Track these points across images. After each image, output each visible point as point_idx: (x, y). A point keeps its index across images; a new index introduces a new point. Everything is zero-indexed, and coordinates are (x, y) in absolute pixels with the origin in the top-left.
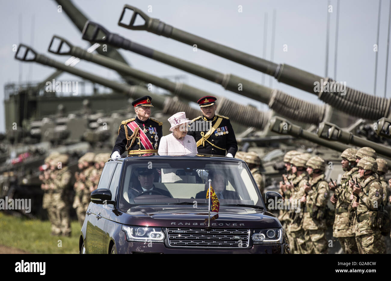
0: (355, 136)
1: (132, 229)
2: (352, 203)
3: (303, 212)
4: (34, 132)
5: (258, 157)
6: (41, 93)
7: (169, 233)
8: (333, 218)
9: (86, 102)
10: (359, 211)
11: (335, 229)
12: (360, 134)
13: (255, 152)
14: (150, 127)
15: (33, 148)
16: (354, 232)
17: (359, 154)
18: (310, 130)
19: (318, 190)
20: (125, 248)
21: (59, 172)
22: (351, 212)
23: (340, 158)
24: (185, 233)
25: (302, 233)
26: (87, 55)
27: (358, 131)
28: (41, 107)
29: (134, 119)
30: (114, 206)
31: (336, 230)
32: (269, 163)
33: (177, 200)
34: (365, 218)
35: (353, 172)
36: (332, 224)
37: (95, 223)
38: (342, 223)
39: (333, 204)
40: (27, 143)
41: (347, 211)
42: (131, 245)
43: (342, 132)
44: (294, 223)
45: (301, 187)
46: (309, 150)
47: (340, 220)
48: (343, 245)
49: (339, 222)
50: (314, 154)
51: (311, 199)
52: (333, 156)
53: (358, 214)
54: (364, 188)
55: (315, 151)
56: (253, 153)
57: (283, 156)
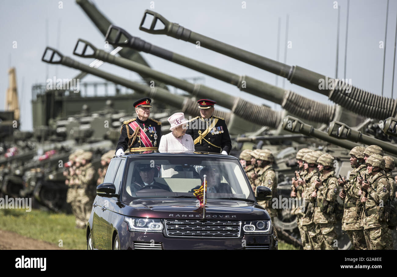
0: (363, 135)
1: (134, 220)
2: (361, 198)
3: (314, 207)
4: (60, 130)
5: (271, 155)
6: (67, 93)
7: (167, 224)
8: (342, 212)
9: (109, 102)
10: (367, 205)
11: (343, 223)
12: (368, 133)
13: (269, 149)
14: (149, 126)
15: (59, 145)
16: (362, 225)
17: (366, 152)
18: (320, 129)
19: (328, 186)
20: (127, 238)
21: (84, 168)
22: (359, 207)
23: (349, 156)
24: (182, 224)
25: (313, 226)
26: (110, 58)
27: (367, 130)
28: (67, 106)
29: (135, 119)
30: (118, 199)
31: (345, 224)
32: (282, 160)
33: (175, 194)
34: (373, 212)
35: (361, 169)
36: (341, 218)
37: (100, 214)
38: (350, 217)
39: (342, 199)
40: (53, 141)
41: (355, 205)
42: (133, 235)
43: (351, 130)
44: (305, 217)
45: (312, 183)
46: (320, 148)
47: (349, 214)
48: (351, 238)
49: (347, 216)
50: (324, 151)
51: (322, 194)
52: (342, 154)
53: (366, 208)
54: (372, 184)
55: (326, 148)
56: (266, 151)
57: (295, 154)
